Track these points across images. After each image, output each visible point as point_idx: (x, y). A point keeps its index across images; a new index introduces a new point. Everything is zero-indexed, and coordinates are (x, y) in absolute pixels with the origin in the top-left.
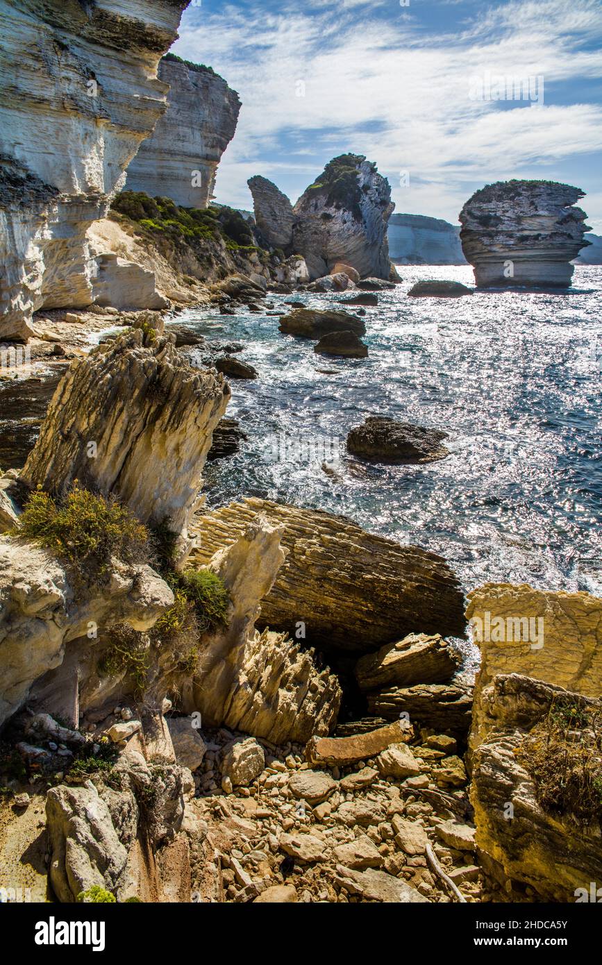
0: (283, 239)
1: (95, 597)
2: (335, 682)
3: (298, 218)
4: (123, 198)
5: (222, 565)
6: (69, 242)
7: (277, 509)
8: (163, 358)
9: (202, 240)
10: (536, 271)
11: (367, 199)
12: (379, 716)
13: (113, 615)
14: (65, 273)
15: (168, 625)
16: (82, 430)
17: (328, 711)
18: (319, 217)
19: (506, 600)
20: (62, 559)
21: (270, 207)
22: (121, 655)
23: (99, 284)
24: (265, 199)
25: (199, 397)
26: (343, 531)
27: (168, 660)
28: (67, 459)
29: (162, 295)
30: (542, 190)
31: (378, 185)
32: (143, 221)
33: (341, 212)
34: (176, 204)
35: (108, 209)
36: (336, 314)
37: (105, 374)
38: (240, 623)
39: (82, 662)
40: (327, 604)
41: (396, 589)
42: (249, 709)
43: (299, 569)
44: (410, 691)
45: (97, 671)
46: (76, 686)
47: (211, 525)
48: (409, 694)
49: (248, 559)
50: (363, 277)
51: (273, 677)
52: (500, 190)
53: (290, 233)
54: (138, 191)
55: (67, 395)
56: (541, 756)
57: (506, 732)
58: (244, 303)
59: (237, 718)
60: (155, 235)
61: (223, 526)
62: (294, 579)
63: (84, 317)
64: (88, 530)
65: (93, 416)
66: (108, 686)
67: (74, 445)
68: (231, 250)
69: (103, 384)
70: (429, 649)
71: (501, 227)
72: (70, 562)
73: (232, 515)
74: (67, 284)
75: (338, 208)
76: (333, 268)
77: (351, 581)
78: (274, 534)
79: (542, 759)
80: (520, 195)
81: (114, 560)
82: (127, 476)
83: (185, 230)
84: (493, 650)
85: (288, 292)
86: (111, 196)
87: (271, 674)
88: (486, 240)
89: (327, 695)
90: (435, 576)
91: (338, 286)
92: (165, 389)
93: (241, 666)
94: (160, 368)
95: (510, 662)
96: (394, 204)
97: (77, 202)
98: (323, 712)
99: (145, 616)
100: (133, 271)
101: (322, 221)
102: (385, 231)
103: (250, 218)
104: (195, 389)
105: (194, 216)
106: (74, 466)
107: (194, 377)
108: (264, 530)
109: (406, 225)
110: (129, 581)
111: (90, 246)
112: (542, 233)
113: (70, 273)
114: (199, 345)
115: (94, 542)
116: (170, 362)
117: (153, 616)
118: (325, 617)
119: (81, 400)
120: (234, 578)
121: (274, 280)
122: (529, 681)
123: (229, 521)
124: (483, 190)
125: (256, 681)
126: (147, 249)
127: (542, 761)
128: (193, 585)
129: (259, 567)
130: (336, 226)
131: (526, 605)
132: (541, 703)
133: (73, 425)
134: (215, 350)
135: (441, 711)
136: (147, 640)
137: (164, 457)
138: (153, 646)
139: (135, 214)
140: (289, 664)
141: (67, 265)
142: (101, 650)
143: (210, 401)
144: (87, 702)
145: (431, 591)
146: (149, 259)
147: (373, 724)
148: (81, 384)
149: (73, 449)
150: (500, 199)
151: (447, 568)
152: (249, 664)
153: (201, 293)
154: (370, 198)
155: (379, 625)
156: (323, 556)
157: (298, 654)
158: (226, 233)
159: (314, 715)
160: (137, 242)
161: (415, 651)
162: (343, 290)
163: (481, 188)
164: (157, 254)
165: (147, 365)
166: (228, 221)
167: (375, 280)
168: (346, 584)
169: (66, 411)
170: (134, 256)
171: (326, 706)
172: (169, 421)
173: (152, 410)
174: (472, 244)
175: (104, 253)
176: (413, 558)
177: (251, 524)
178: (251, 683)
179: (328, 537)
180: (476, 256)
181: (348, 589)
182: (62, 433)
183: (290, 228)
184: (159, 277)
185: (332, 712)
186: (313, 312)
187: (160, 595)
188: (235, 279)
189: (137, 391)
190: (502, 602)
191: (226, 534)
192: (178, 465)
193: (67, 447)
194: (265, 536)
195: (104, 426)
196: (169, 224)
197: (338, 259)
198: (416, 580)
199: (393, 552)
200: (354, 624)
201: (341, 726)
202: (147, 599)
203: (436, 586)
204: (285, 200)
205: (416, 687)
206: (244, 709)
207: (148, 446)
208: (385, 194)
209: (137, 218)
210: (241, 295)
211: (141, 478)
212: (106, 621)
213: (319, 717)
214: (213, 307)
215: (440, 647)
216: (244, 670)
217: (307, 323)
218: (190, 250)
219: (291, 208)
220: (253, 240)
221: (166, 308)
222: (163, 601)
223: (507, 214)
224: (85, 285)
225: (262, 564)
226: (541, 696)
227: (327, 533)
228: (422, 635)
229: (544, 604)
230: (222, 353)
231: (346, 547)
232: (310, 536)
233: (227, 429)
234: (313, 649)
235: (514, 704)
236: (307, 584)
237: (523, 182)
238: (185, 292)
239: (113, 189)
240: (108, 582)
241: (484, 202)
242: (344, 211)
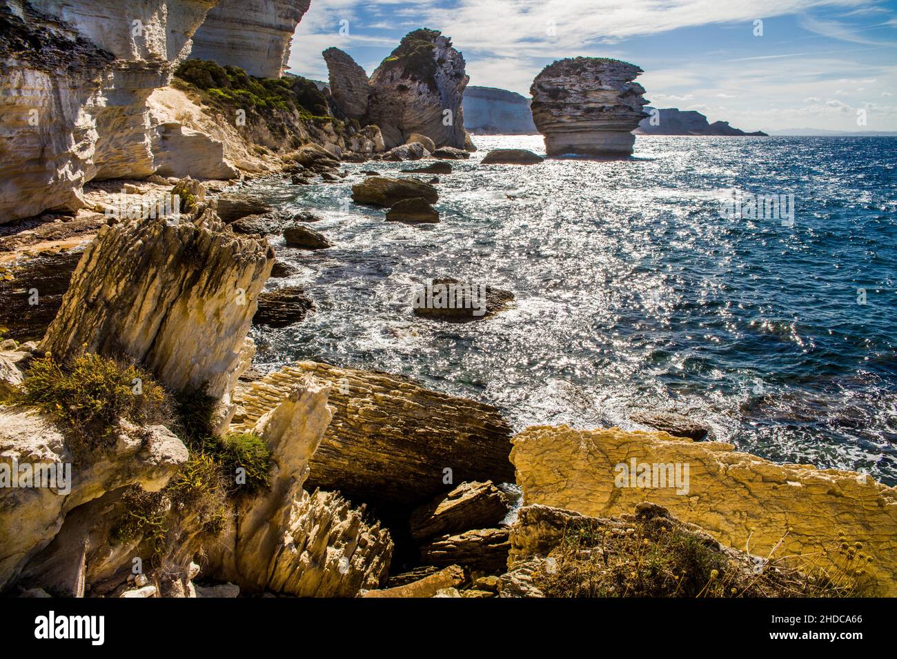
0: (358, 110)
1: (100, 460)
2: (385, 536)
3: (373, 89)
4: (190, 67)
5: (265, 428)
6: (127, 109)
7: (330, 370)
8: (201, 224)
9: (274, 110)
10: (600, 141)
11: (442, 72)
12: (431, 565)
13: (119, 477)
14: (122, 142)
15: (190, 486)
16: (109, 298)
17: (379, 564)
18: (395, 88)
19: (544, 441)
20: (61, 424)
21: (346, 78)
22: (136, 520)
23: (161, 154)
24: (340, 70)
25: (238, 261)
26: (398, 388)
27: (192, 522)
28: (92, 327)
29: (231, 165)
30: (605, 67)
31: (453, 59)
32: (212, 90)
33: (417, 83)
34: (247, 73)
35: (171, 77)
36: (409, 182)
37: (137, 240)
38: (285, 485)
39: (91, 532)
40: (380, 460)
41: (449, 440)
42: (294, 569)
43: (351, 427)
44: (461, 537)
45: (109, 540)
46: (81, 556)
47: (261, 390)
48: (460, 540)
49: (294, 419)
50: (438, 146)
51: (320, 535)
52: (567, 66)
53: (366, 103)
54: (206, 60)
55: (93, 263)
56: (556, 576)
57: (527, 559)
58: (317, 172)
59: (281, 580)
60: (224, 104)
61: (274, 391)
62: (347, 439)
63: (142, 188)
64: (94, 393)
65: (122, 284)
66: (120, 554)
67: (101, 313)
68: (305, 120)
69: (133, 250)
70: (480, 495)
71: (569, 100)
72: (71, 425)
73: (284, 379)
74: (125, 153)
75: (414, 80)
76: (409, 137)
77: (403, 435)
78: (320, 393)
79: (556, 579)
80: (585, 70)
81: (123, 422)
82: (162, 343)
83: (257, 100)
84: (533, 489)
85: (361, 161)
86: (174, 64)
87: (317, 533)
88: (555, 112)
89: (378, 549)
90: (487, 426)
91: (413, 155)
92: (202, 254)
93: (287, 527)
94: (197, 233)
95: (548, 498)
96: (468, 77)
97: (135, 68)
98: (373, 565)
99: (154, 475)
100: (199, 140)
101: (397, 93)
102: (460, 102)
103: (325, 88)
104: (234, 253)
105: (266, 85)
106: (101, 335)
107: (233, 241)
108: (310, 390)
109: (481, 97)
110: (138, 441)
111: (151, 115)
112: (606, 105)
113: (128, 142)
114: (267, 214)
115: (99, 404)
116: (208, 227)
117: (164, 475)
118: (379, 473)
119: (108, 267)
120: (279, 440)
121: (349, 149)
122: (548, 509)
123: (281, 385)
124: (552, 66)
125: (302, 541)
126: (215, 119)
127: (555, 581)
128: (233, 448)
129: (304, 427)
130: (412, 98)
131: (563, 444)
132: (559, 529)
133: (100, 293)
134: (284, 218)
135: (490, 553)
136: (168, 504)
137: (202, 323)
138: (175, 509)
139: (203, 83)
140: (339, 521)
141: (124, 134)
142: (115, 518)
143: (251, 265)
144: (96, 573)
145: (484, 440)
146: (217, 128)
147: (425, 573)
148: (109, 251)
149: (98, 318)
150: (567, 73)
151: (499, 417)
152: (295, 525)
153: (273, 163)
154: (445, 71)
155: (433, 477)
156: (376, 414)
157: (349, 512)
158: (300, 103)
159: (363, 569)
160: (204, 111)
161: (466, 498)
162: (418, 158)
163: (550, 64)
164: (226, 123)
165: (182, 230)
166: (302, 91)
167: (450, 149)
168: (398, 439)
169: (92, 279)
170: (200, 126)
171: (376, 559)
172: (207, 285)
173: (188, 276)
174: (542, 115)
175: (167, 122)
176: (466, 410)
177: (295, 385)
178: (296, 543)
179: (382, 395)
180: (546, 127)
181: (400, 444)
182: (87, 302)
183: (366, 99)
184: (228, 147)
185: (383, 565)
186: (385, 180)
187: (173, 453)
188: (309, 149)
189: (171, 257)
190: (540, 443)
191: (277, 399)
192: (218, 330)
193: (92, 316)
194: (310, 397)
195: (135, 293)
196: (239, 94)
197: (414, 129)
198: (469, 431)
199: (446, 406)
200: (407, 478)
201: (392, 578)
202: (157, 458)
203: (487, 435)
204: (361, 72)
205: (467, 533)
206: (289, 570)
207: (185, 313)
208: (460, 67)
209: (204, 87)
210: (313, 164)
211: (177, 344)
212: (111, 483)
213: (368, 571)
214: (285, 177)
215: (492, 492)
216: (290, 531)
217: (379, 191)
218: (262, 120)
219: (367, 79)
220: (328, 110)
221: (235, 177)
222: (175, 458)
223: (574, 88)
224: (145, 155)
225: (308, 423)
226: (558, 522)
227: (381, 392)
228: (475, 483)
229: (579, 441)
230: (291, 222)
231: (399, 403)
232: (364, 395)
233: (291, 296)
234: (364, 505)
235: (536, 532)
236: (360, 442)
237: (588, 58)
238: (256, 162)
239: (178, 57)
240: (114, 443)
241: (553, 77)
242: (420, 83)
